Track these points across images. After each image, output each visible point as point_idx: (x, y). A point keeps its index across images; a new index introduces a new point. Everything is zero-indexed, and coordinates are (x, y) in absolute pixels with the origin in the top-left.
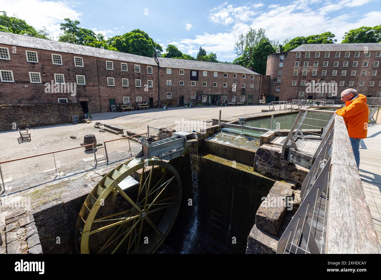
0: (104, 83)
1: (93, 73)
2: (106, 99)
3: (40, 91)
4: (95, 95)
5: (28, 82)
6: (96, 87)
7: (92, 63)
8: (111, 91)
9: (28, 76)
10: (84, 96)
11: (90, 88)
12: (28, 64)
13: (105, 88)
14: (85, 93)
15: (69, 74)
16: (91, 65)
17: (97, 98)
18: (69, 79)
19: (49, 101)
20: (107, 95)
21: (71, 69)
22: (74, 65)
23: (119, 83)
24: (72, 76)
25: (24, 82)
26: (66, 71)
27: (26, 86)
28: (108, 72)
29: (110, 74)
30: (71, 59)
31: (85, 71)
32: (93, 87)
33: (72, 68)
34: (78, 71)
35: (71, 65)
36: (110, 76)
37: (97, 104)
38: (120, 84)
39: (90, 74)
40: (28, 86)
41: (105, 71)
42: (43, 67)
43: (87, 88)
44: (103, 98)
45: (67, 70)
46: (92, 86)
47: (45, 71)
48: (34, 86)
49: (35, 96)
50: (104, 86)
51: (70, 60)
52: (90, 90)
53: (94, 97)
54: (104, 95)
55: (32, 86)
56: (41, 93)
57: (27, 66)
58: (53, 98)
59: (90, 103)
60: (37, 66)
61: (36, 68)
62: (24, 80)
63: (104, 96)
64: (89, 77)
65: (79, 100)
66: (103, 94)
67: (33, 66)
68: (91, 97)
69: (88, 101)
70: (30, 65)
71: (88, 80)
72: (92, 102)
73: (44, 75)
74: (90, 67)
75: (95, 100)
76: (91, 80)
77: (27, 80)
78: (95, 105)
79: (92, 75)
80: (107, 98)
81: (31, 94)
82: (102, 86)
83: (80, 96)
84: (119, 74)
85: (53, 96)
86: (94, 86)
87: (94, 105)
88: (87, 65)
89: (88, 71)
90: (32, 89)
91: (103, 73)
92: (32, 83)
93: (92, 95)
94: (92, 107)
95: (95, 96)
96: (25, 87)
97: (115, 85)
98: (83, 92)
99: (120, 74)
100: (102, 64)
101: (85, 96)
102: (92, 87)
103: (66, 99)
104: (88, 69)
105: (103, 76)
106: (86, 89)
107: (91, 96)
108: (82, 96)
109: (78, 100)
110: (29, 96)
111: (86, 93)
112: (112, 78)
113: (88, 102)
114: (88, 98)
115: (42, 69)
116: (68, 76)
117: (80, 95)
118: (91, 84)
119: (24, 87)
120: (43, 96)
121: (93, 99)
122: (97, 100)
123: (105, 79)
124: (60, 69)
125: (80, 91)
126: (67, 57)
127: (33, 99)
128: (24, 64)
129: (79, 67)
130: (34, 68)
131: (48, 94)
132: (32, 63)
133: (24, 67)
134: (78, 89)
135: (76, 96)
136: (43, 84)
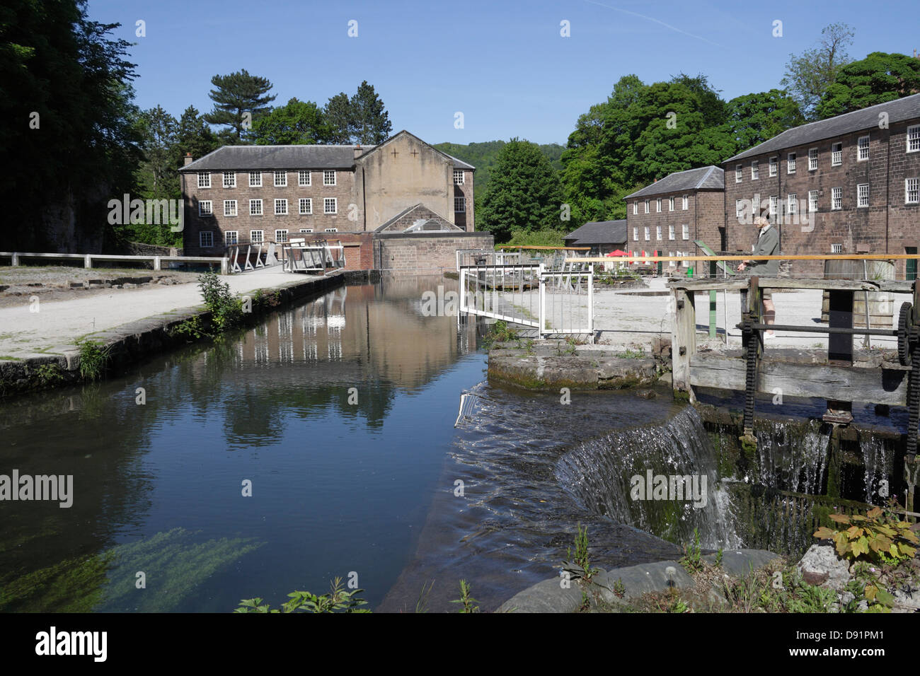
0: (897, 196)
2: (899, 248)
3: (815, 229)
4: (881, 235)
6: (882, 212)
8: (910, 222)
9: (807, 199)
12: (808, 176)
13: (899, 212)
14: (866, 230)
15: (848, 185)
16: (880, 152)
18: (847, 197)
19: (822, 249)
20: (901, 234)
22: (856, 160)
24: (851, 189)
26: (845, 176)
28: (909, 163)
29: (911, 167)
32: (879, 211)
33: (853, 168)
34: (861, 175)
35: (852, 161)
36: (911, 174)
41: (903, 159)
42: (821, 177)
43: (870, 215)
44: (893, 245)
45: (847, 174)
46: (879, 208)
50: (897, 206)
52: (875, 221)
53: (879, 242)
54: (894, 235)
56: (816, 232)
57: (807, 178)
58: (826, 243)
60: (816, 175)
61: (815, 181)
63: (895, 237)
64: (875, 186)
65: (856, 249)
66: (892, 232)
67: (813, 178)
68: (874, 242)
69: (869, 250)
71: (873, 193)
73: (822, 193)
74: (878, 156)
75: (880, 249)
76: (878, 193)
79: (880, 178)
80: (899, 244)
82: (892, 207)
83: (858, 239)
85: (826, 239)
86: (881, 209)
88: (875, 153)
89: (874, 168)
91: (897, 168)
93: (877, 233)
95: (882, 238)
97: (918, 201)
98: (863, 228)
100: (897, 142)
101: (866, 240)
104: (875, 164)
105: (897, 176)
106: (868, 218)
107: (875, 238)
108: (861, 238)
111: (868, 229)
112: (913, 179)
114: (870, 242)
115: (820, 181)
116: (847, 190)
117: (859, 235)
118: (877, 203)
121: (877, 245)
123: (900, 184)
125: (859, 226)
127: (807, 245)
128: (805, 176)
129: (863, 162)
130: (813, 182)
131: (822, 235)
132: (813, 172)
133: (805, 183)
134: (857, 220)
135: (854, 239)
136: (820, 212)
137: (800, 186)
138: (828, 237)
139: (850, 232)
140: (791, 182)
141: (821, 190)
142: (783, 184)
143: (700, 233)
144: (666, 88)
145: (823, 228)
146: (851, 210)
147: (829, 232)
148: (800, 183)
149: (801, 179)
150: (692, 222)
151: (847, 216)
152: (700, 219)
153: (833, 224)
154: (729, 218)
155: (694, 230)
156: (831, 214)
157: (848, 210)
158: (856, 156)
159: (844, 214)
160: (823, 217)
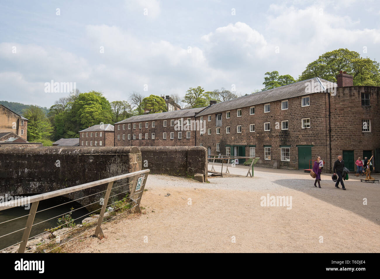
0: (162, 137)
1: (158, 130)
7: (158, 124)
8: (164, 143)
18: (149, 136)
22: (151, 127)
23: (168, 136)
26: (149, 131)
28: (164, 129)
30: (151, 124)
31: (155, 130)
34: (153, 131)
36: (164, 132)
43: (155, 141)
45: (149, 130)
56: (141, 145)
60: (141, 130)
64: (156, 134)
73: (143, 135)
76: (157, 136)
77: (138, 138)
79: (158, 132)
82: (160, 139)
84: (169, 129)
88: (156, 126)
91: (162, 130)
97: (166, 138)
98: (153, 144)
100: (161, 124)
105: (162, 132)
116: (149, 134)
118: (157, 138)
119: (137, 142)
123: (162, 134)
124: (147, 130)
129: (153, 128)
130: (140, 132)
132: (140, 129)
134: (152, 142)
137: (137, 133)
139: (150, 145)
140: (134, 131)
142: (132, 131)
143: (106, 144)
144: (89, 95)
146: (150, 139)
148: (137, 132)
149: (137, 131)
150: (103, 141)
152: (106, 140)
153: (145, 143)
154: (115, 140)
155: (104, 143)
156: (145, 140)
158: (151, 126)
159: (148, 140)
160: (143, 140)
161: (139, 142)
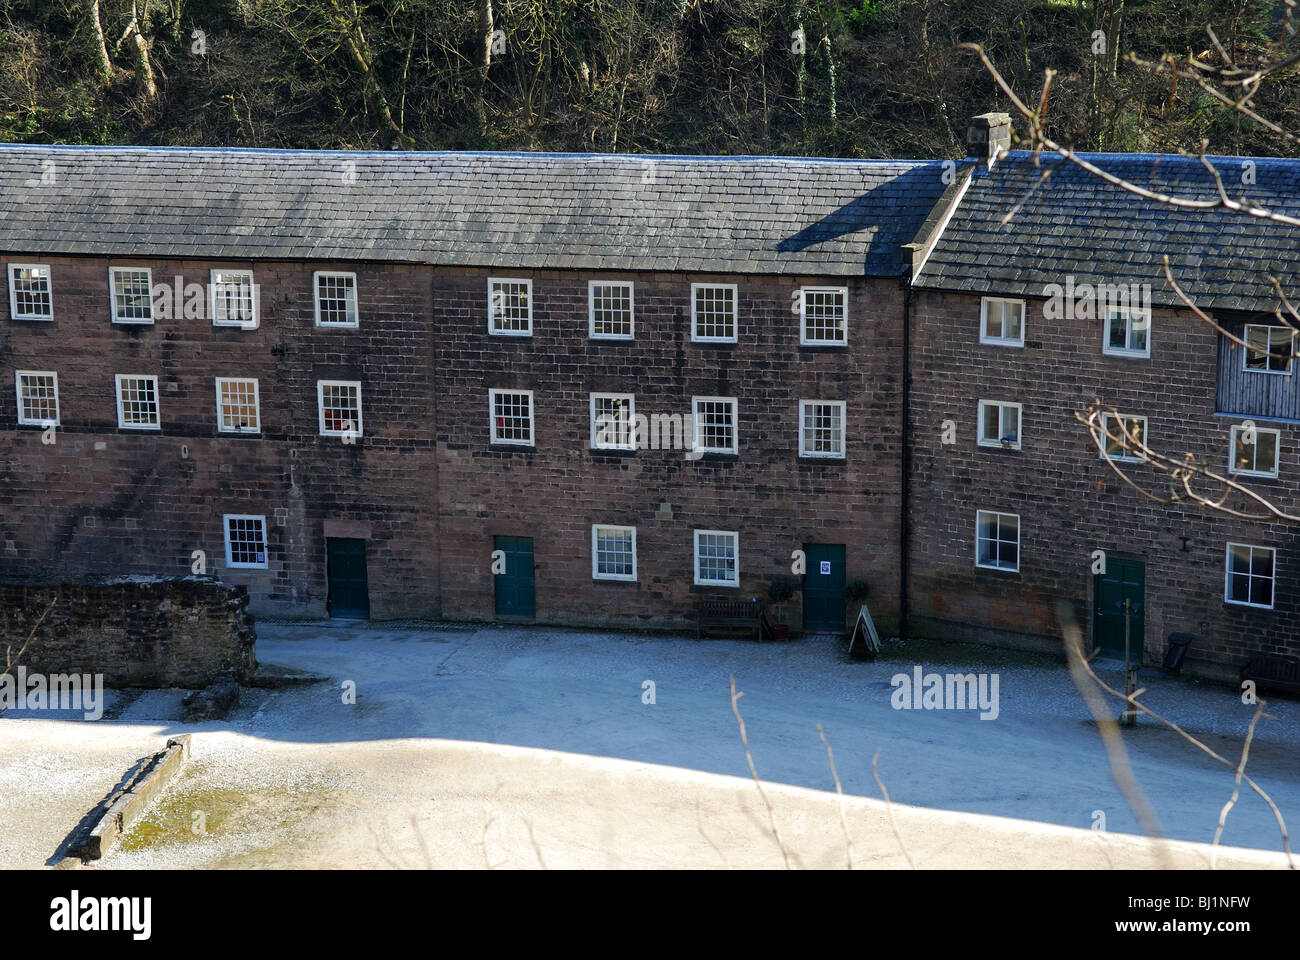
0: (466, 425)
1: (410, 361)
2: (476, 537)
3: (149, 473)
4: (411, 504)
5: (108, 427)
6: (417, 454)
7: (404, 301)
8: (509, 483)
9: (109, 395)
10: (352, 507)
11: (382, 458)
12: (113, 336)
13: (472, 460)
14: (358, 489)
15: (281, 376)
16: (398, 317)
17: (419, 524)
18: (278, 406)
19: (185, 524)
20: (481, 508)
21: (295, 344)
22: (312, 323)
23: (561, 427)
24: (296, 389)
25: (93, 424)
26: (269, 358)
27: (100, 446)
28: (498, 356)
29: (508, 366)
30: (298, 289)
31: (366, 351)
32: (403, 450)
33: (299, 339)
34: (330, 358)
35: (295, 322)
37: (420, 563)
38: (570, 435)
39: (390, 370)
40: (107, 445)
41: (479, 347)
42: (165, 346)
43: (369, 458)
44: (458, 529)
45: (275, 352)
46: (397, 442)
47: (179, 368)
48: (128, 448)
49: (131, 498)
50: (465, 447)
51: (292, 297)
52: (386, 473)
53: (405, 517)
54: (459, 507)
55: (120, 447)
56: (157, 481)
57: (107, 343)
58: (202, 509)
59: (379, 555)
60: (146, 341)
61: (143, 355)
62: (95, 416)
63: (464, 512)
64: (381, 392)
65: (322, 530)
66: (454, 502)
67: (132, 345)
68: (388, 517)
69: (368, 536)
70: (121, 338)
71: (377, 409)
72: (393, 545)
73: (173, 387)
74: (389, 326)
75: (410, 535)
76: (395, 409)
77: (104, 416)
78: (409, 566)
79: (402, 377)
80: (478, 529)
81: (117, 489)
82: (451, 447)
83: (328, 507)
84: (568, 359)
85: (202, 501)
86: (406, 446)
87: (400, 565)
88: (380, 317)
89: (379, 351)
90: (122, 462)
91: (462, 364)
92: (123, 431)
93: (398, 499)
94: (388, 582)
95: (413, 511)
96: (97, 451)
97: (536, 440)
98: (344, 484)
99: (577, 360)
100: (459, 305)
101: (359, 510)
102: (397, 453)
103: (262, 518)
104: (383, 342)
105: (463, 382)
106: (363, 463)
107: (389, 509)
108: (341, 508)
109: (319, 529)
110: (104, 498)
111: (362, 487)
112: (521, 393)
113: (371, 544)
114: (372, 517)
115: (166, 356)
116: (277, 390)
117: (332, 497)
118: (393, 431)
119: (92, 452)
120: (165, 498)
121: (396, 526)
122: (418, 537)
123: (473, 398)
124: (243, 349)
125: (329, 479)
126: (279, 279)
127: (121, 514)
128: (98, 335)
129: (334, 331)
130: (134, 354)
131: (181, 491)
132: (131, 329)
133: (99, 353)
134: (319, 464)
135: (309, 506)
136: (166, 434)
137: (79, 361)
138: (209, 498)
139: (296, 490)
140: (32, 343)
141: (174, 380)
145: (185, 475)
146: (293, 438)
147: (213, 484)
148: (77, 351)
149: (79, 342)
151: (283, 453)
153: (227, 468)
156: (216, 443)
157: (284, 438)
158: (308, 315)
159: (268, 445)
160: (185, 447)
161: (123, 455)
